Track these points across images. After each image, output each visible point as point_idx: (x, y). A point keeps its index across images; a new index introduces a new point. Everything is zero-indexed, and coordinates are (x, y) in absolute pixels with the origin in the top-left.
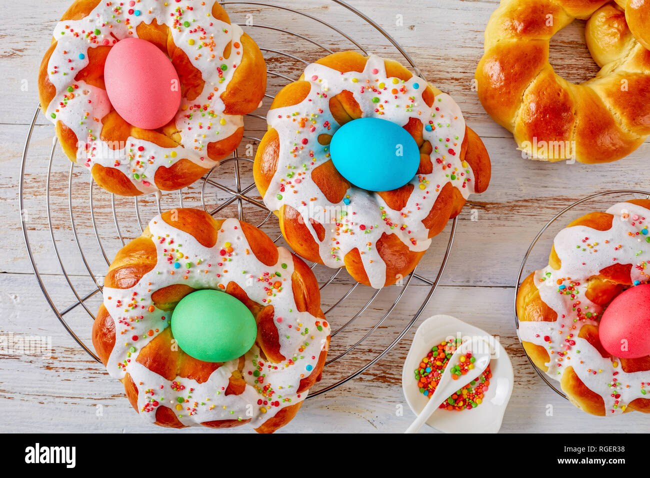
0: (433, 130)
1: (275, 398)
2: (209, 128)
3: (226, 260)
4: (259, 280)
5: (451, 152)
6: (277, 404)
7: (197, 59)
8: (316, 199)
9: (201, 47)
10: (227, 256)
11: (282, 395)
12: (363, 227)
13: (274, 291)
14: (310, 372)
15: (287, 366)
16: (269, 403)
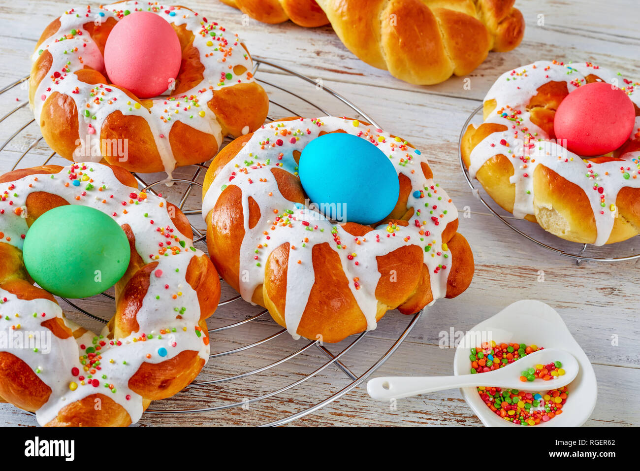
0: (421, 197)
1: (98, 376)
2: (186, 110)
3: (132, 202)
4: (159, 230)
5: (435, 220)
6: (96, 383)
7: (207, 56)
8: (266, 181)
9: (216, 50)
10: (135, 201)
11: (109, 376)
12: (306, 224)
13: (169, 251)
14: (161, 360)
15: (136, 340)
16: (86, 380)
